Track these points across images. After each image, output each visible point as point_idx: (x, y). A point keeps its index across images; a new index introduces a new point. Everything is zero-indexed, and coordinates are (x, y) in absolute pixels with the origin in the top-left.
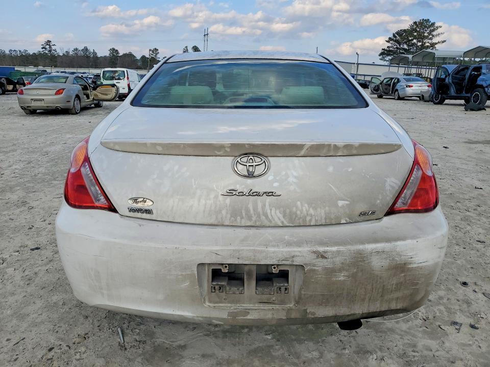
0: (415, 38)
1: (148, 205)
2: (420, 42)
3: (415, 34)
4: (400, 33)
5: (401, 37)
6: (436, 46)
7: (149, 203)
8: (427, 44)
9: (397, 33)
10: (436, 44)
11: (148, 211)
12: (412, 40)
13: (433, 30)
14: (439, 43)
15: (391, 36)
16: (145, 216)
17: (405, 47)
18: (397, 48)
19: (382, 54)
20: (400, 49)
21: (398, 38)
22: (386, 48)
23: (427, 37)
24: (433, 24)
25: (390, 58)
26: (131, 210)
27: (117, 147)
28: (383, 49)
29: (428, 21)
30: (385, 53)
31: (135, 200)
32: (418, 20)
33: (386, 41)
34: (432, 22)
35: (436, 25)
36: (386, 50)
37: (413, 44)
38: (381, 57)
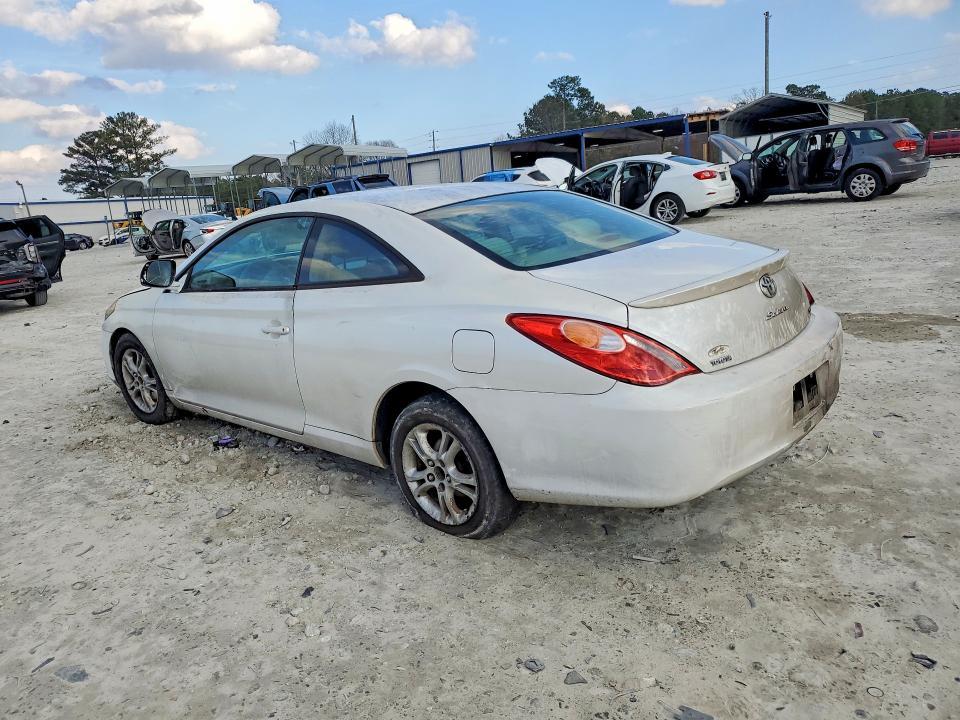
0: (120, 146)
1: (726, 352)
2: (131, 152)
3: (118, 139)
4: (87, 138)
5: (91, 145)
6: (162, 159)
7: (726, 349)
8: (146, 157)
9: (83, 138)
10: (161, 156)
11: (728, 359)
12: (115, 150)
13: (149, 132)
14: (165, 153)
15: (72, 144)
16: (727, 364)
17: (106, 163)
18: (92, 167)
19: (63, 181)
20: (98, 168)
21: (87, 147)
22: (69, 168)
23: (141, 145)
24: (144, 122)
25: (84, 186)
26: (713, 363)
27: (668, 303)
28: (63, 171)
29: (132, 115)
30: (70, 178)
31: (714, 351)
32: (114, 115)
33: (66, 155)
34: (141, 117)
35: (150, 122)
36: (72, 172)
37: (120, 158)
38: (65, 186)
